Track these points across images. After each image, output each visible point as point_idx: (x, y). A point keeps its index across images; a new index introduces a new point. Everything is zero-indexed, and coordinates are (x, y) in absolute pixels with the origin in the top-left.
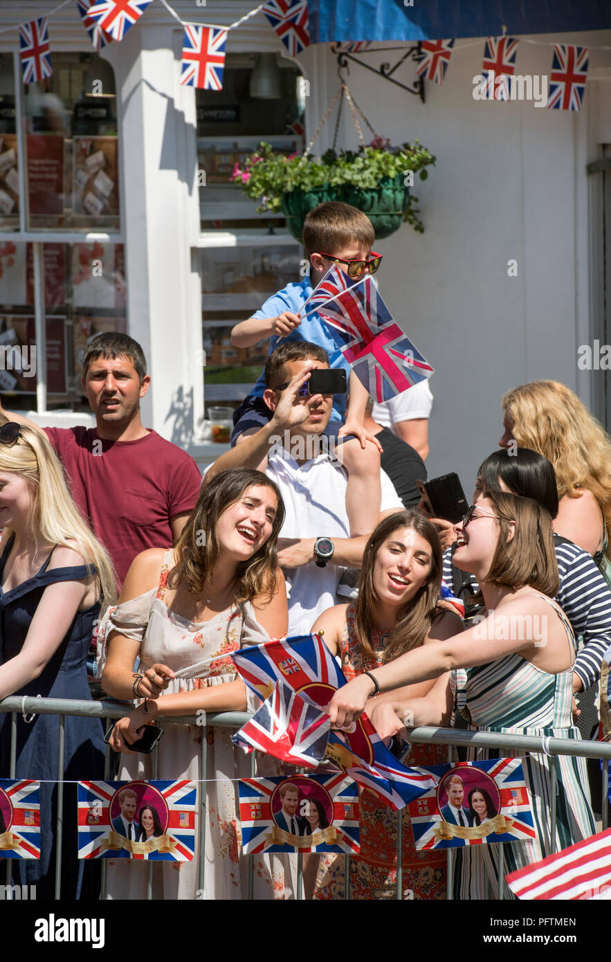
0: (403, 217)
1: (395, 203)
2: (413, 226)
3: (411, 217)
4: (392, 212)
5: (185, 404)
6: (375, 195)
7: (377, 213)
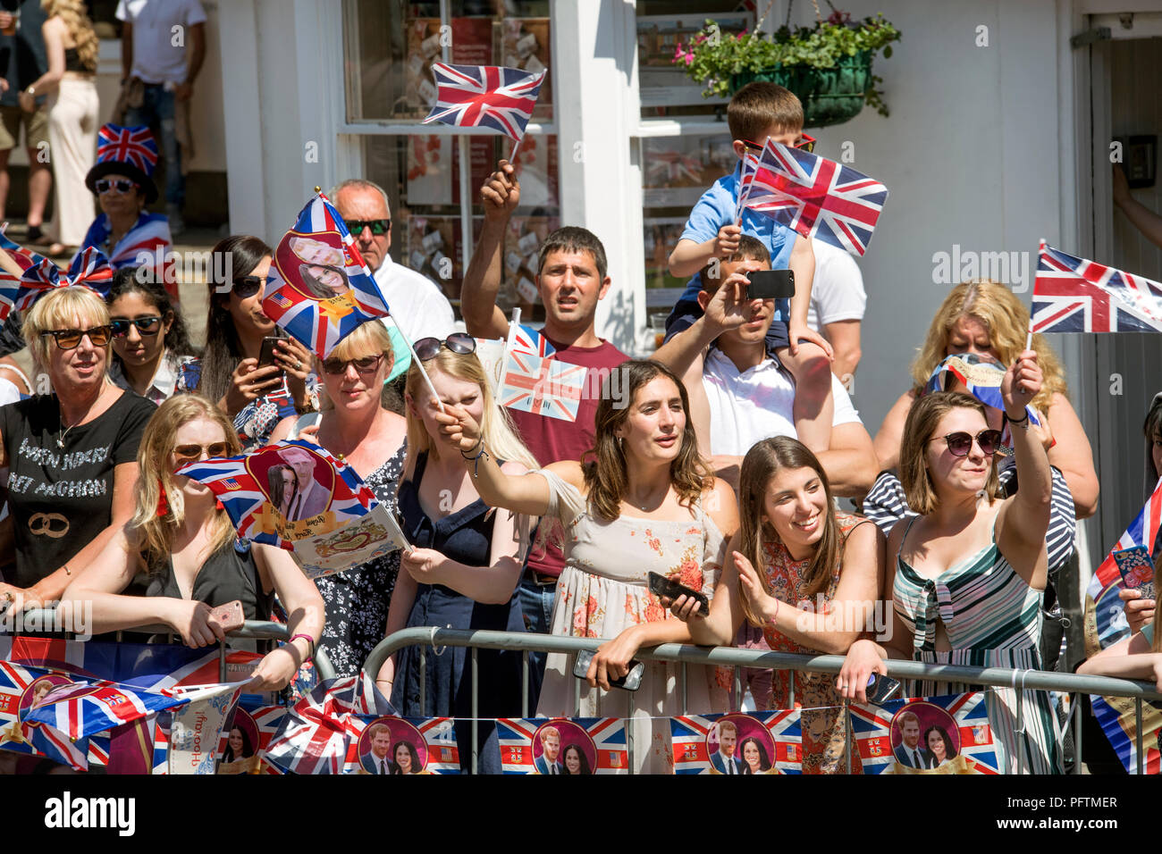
0: (865, 100)
1: (855, 83)
2: (877, 110)
3: (874, 100)
4: (852, 94)
5: (626, 311)
6: (833, 75)
7: (835, 95)
